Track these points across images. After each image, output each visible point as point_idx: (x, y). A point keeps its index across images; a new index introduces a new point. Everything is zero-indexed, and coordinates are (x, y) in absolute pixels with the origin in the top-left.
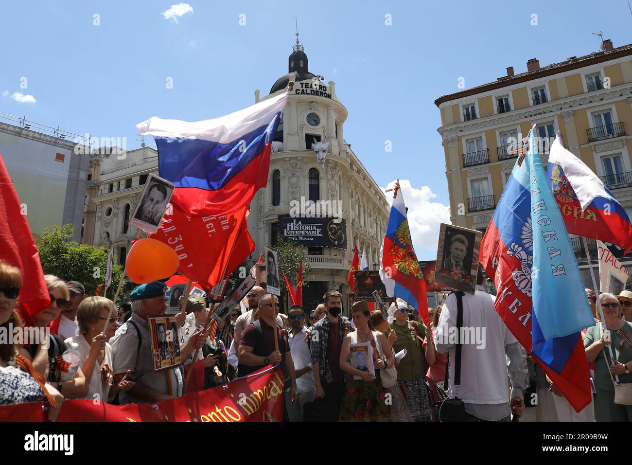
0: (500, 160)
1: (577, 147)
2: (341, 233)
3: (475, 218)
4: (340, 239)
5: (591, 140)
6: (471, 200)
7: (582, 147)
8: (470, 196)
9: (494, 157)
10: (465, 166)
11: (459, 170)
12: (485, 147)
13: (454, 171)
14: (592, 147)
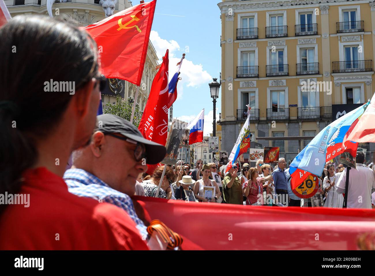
0: (267, 37)
1: (328, 35)
2: (120, 84)
3: (241, 83)
4: (119, 89)
5: (339, 32)
6: (239, 69)
7: (331, 36)
8: (239, 65)
9: (262, 34)
10: (237, 39)
11: (232, 41)
12: (256, 25)
13: (228, 41)
14: (339, 37)
